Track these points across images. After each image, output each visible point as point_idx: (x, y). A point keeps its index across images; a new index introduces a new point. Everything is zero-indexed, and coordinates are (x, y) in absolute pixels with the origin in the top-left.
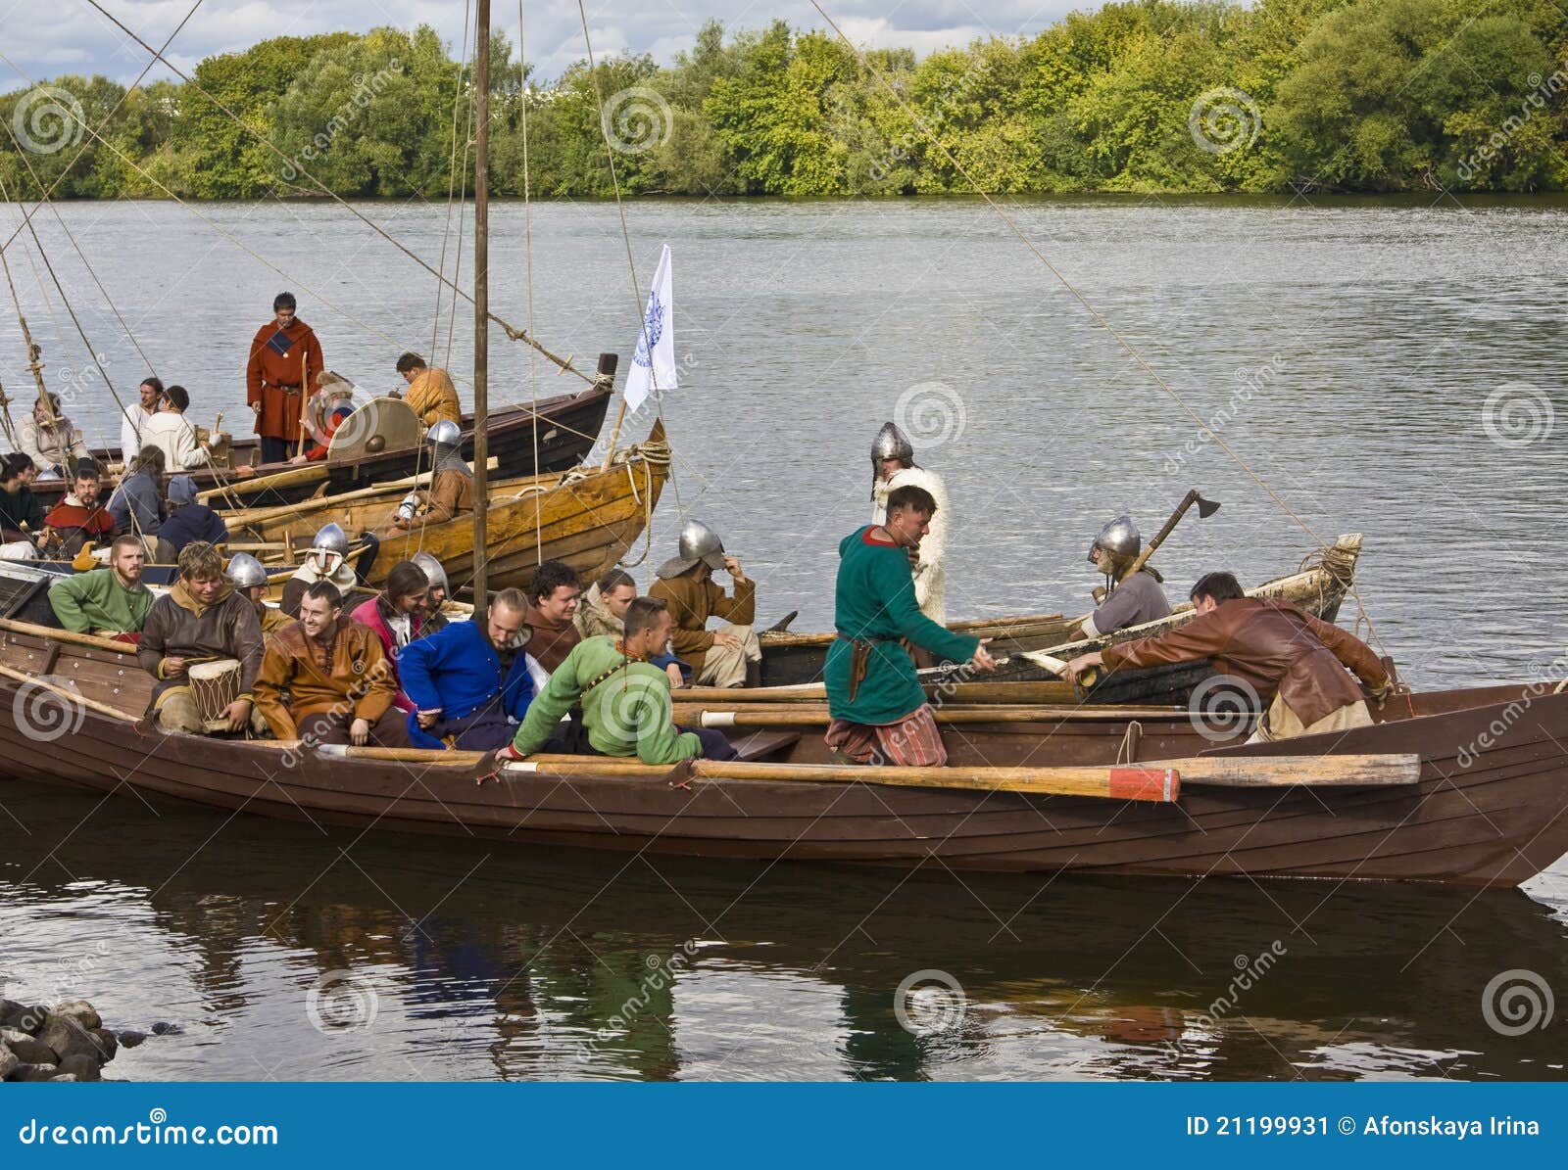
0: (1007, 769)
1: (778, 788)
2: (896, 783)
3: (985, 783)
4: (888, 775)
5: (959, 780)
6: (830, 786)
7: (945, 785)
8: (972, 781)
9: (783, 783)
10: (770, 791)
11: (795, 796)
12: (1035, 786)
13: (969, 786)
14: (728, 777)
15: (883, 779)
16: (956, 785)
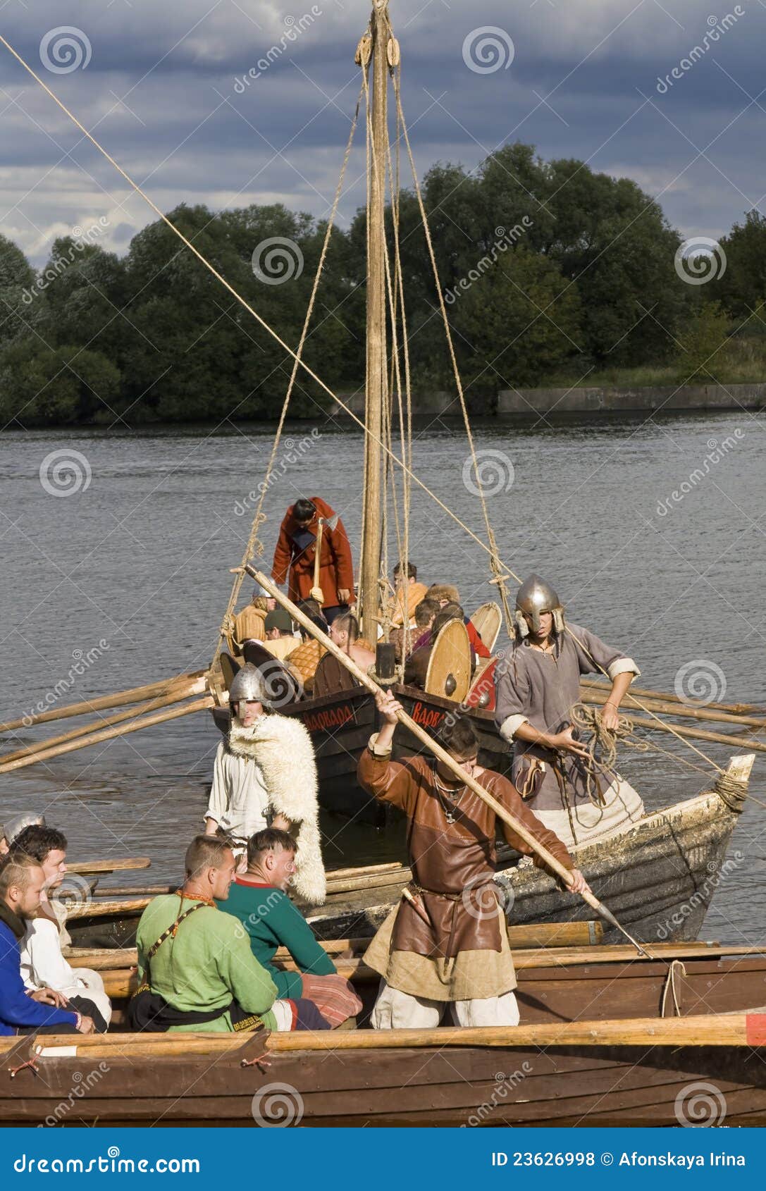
0: (629, 1021)
1: (367, 1057)
2: (504, 1044)
3: (605, 1038)
4: (493, 1035)
5: (576, 1037)
6: (426, 1051)
7: (560, 1043)
8: (590, 1036)
9: (371, 1051)
10: (358, 1060)
11: (385, 1065)
12: (662, 1038)
13: (587, 1042)
14: (306, 1049)
15: (488, 1040)
16: (571, 1042)
